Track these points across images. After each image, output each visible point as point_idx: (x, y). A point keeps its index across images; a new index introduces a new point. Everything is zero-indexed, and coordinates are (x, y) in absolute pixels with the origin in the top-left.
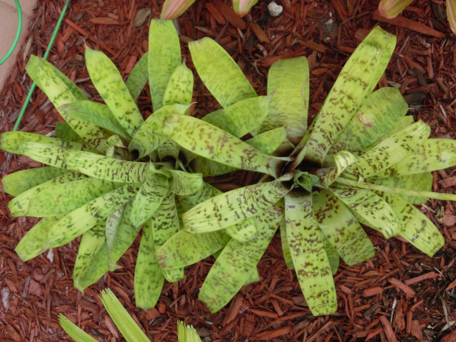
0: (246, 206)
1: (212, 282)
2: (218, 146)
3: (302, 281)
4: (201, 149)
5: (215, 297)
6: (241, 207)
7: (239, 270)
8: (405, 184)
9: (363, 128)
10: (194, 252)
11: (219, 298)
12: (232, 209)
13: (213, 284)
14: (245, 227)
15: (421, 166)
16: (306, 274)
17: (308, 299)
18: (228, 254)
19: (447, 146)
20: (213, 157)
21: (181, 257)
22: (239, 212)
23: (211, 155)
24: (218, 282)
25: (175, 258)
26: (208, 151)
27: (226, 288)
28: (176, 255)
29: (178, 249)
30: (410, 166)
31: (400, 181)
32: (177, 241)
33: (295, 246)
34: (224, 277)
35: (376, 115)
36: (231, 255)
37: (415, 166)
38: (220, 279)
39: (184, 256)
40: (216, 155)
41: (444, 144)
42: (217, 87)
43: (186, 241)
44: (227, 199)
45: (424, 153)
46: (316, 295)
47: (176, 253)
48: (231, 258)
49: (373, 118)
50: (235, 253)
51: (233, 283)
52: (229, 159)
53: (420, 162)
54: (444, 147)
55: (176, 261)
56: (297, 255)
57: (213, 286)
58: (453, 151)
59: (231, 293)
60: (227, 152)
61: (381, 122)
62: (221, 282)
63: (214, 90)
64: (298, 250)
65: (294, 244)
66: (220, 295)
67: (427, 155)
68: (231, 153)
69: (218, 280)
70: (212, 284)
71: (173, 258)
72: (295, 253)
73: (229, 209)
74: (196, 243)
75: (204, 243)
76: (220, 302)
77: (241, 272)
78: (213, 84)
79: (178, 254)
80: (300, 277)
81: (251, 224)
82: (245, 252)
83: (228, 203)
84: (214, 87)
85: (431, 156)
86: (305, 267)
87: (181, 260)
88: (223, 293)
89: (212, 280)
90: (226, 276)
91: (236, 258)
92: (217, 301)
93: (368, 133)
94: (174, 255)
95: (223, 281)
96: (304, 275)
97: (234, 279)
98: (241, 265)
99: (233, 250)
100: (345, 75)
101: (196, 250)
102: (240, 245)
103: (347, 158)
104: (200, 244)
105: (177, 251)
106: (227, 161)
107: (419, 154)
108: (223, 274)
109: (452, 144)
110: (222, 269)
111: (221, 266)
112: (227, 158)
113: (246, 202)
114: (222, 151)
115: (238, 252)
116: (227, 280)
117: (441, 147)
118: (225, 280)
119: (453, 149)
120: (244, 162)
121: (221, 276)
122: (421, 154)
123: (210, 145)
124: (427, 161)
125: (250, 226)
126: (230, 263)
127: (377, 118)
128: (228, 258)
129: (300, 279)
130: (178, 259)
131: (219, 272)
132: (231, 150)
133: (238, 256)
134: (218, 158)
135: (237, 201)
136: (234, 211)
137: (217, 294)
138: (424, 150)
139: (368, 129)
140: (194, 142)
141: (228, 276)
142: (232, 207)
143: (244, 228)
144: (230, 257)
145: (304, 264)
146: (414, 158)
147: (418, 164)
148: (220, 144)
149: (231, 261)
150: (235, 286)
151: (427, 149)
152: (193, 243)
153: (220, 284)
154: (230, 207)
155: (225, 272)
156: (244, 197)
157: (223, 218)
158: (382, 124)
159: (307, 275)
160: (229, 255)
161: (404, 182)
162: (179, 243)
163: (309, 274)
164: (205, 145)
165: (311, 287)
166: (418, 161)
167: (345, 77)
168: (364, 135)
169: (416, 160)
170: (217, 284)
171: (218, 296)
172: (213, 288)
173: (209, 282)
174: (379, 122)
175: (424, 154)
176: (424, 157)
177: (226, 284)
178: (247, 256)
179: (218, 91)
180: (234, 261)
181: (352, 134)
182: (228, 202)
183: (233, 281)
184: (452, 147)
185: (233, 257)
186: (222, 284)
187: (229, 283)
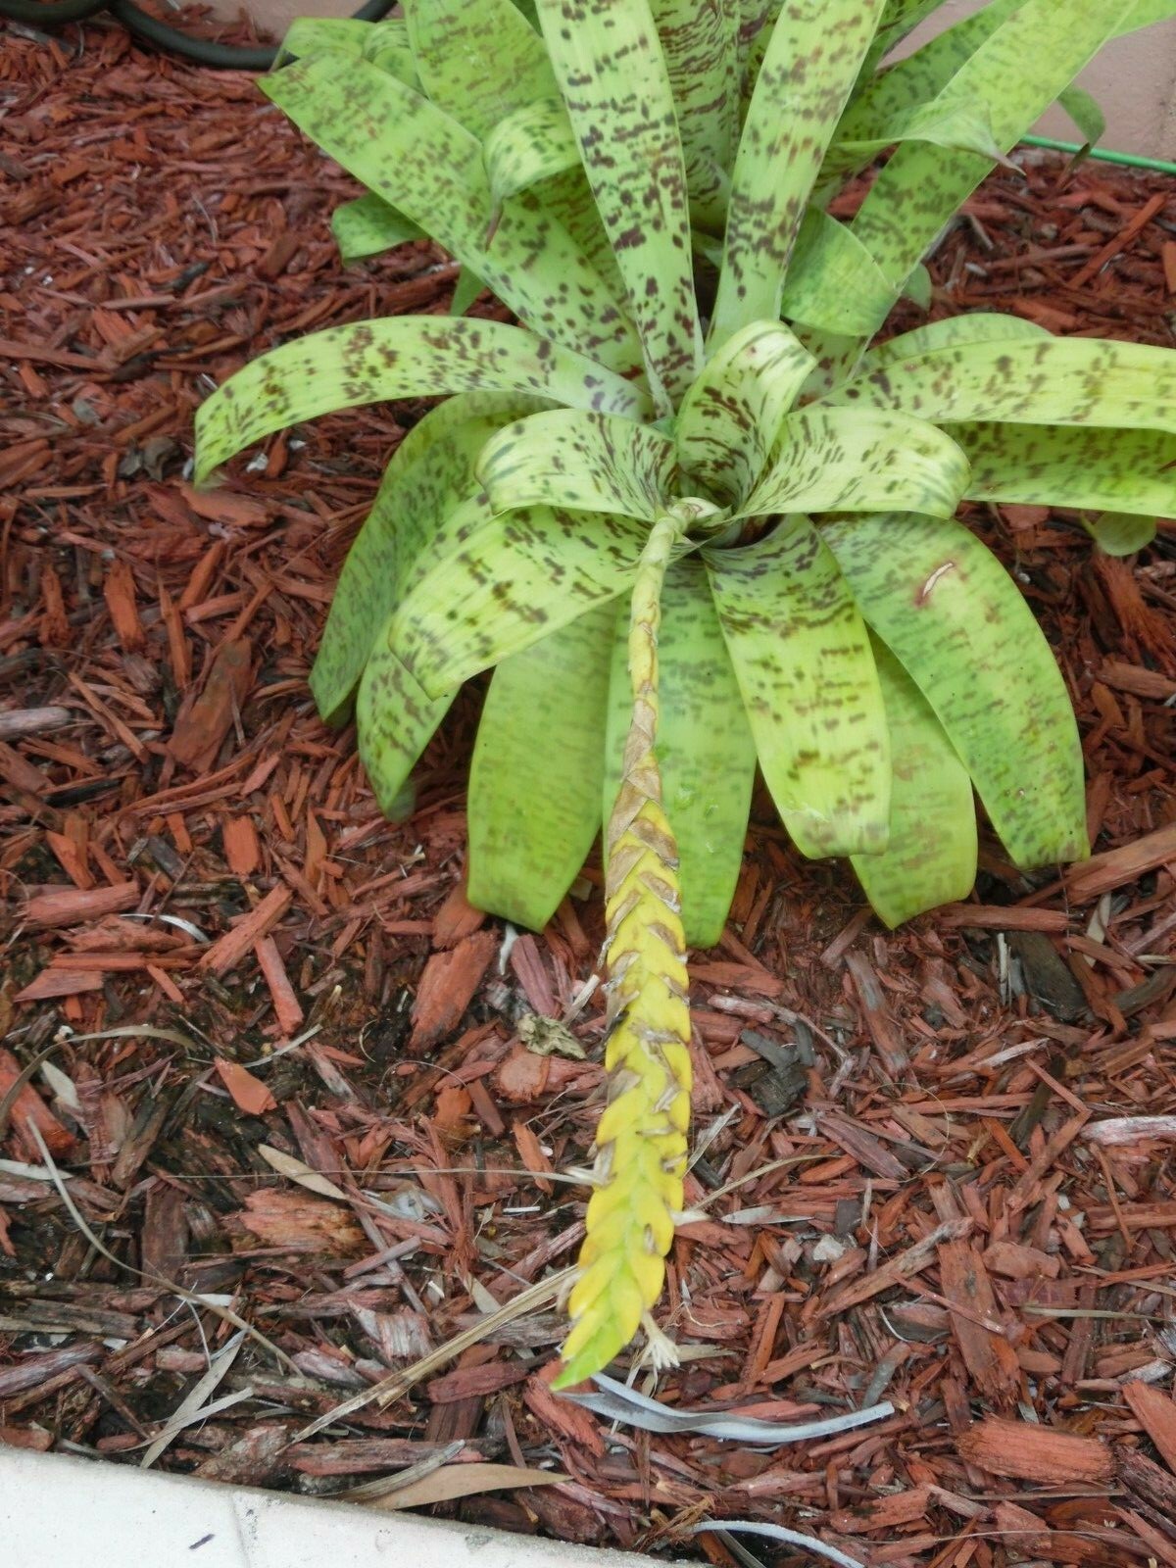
0: (607, 131)
1: (357, 79)
2: (806, 97)
3: (331, 339)
4: (793, 41)
5: (307, 82)
6: (603, 106)
7: (390, 167)
8: (690, 714)
9: (909, 580)
10: (456, 81)
11: (302, 91)
12: (599, 69)
13: (352, 83)
14: (536, 145)
15: (768, 695)
16: (355, 347)
17: (265, 364)
18: (445, 147)
19: (861, 783)
20: (769, 80)
21: (444, 40)
22: (591, 93)
23: (777, 76)
24: (356, 96)
25: (441, 21)
26: (789, 64)
27: (334, 115)
28: (449, 28)
29: (470, 34)
30: (766, 665)
31: (702, 689)
32: (496, 25)
33: (457, 340)
34: (370, 119)
35: (962, 632)
36: (442, 157)
37: (769, 678)
38: (365, 106)
39: (444, 50)
40: (775, 92)
41: (867, 770)
42: (1003, 63)
43: (492, 56)
44: (634, 48)
45: (826, 703)
46: (276, 380)
47: (457, 26)
48: (430, 156)
49: (948, 615)
50: (448, 172)
51: (349, 140)
52: (763, 145)
53: (786, 693)
54: (857, 774)
55: (431, 24)
56: (425, 334)
57: (345, 82)
58: (841, 801)
59: (315, 127)
60: (786, 139)
61: (937, 645)
62: (353, 106)
63: (991, 58)
64: (440, 343)
65: (465, 339)
66: (312, 96)
67: (819, 716)
68: (785, 152)
69: (362, 100)
70: (350, 77)
71: (443, 15)
72: (434, 334)
73: (600, 55)
74: (485, 88)
75: (484, 113)
76: (291, 92)
77: (383, 173)
78: (1011, 48)
79: (453, 34)
80: (349, 332)
81: (547, 160)
82: (448, 204)
83: (618, 55)
84: (1001, 52)
85: (814, 730)
86: (382, 350)
87: (434, 41)
88: (318, 104)
89: (363, 82)
90: (375, 125)
91: (431, 171)
92: (295, 85)
93: (889, 592)
94: (451, 19)
95: (357, 112)
96: (350, 343)
97: (362, 145)
98: (404, 178)
99: (457, 166)
100: (1105, 362)
101: (462, 86)
102: (471, 194)
103: (789, 362)
104: (482, 101)
105: (463, 31)
106: (756, 136)
107: (819, 688)
108: (381, 120)
109: (870, 797)
110: (397, 120)
111: (405, 117)
112: (767, 136)
113: (621, 135)
114: (790, 118)
115: (449, 182)
116: (358, 127)
117: (853, 766)
118: (360, 118)
119: (849, 801)
120: (755, 217)
121: (376, 110)
122: (818, 695)
123: (809, 69)
124: (788, 713)
125: (540, 157)
126: (414, 149)
127: (953, 635)
128: (432, 146)
129: (341, 331)
130: (438, 32)
131: (387, 105)
132: (793, 151)
133: (437, 179)
134: (767, 99)
135: (626, 94)
136: (593, 73)
137: (318, 90)
138: (838, 703)
139: (904, 595)
140: (811, 12)
141: (372, 132)
142: (607, 69)
143: (532, 140)
144: (435, 154)
145: (391, 347)
146: (800, 675)
147: (776, 686)
148: (812, 103)
149: (420, 155)
150: (340, 142)
151: (843, 714)
152: (486, 79)
153: (347, 103)
154: (607, 60)
155: (388, 125)
156: (639, 130)
157: (571, 25)
158: (929, 647)
159: (352, 351)
160: (439, 149)
161: (697, 708)
162: (488, 31)
163: (354, 357)
164: (806, 51)
165: (307, 362)
166: (790, 686)
167: (1096, 364)
168: (881, 581)
169: (794, 680)
170: (350, 94)
171: (310, 90)
172: (337, 78)
173: (359, 71)
174: (934, 636)
175: (820, 702)
176: (806, 704)
177: (347, 119)
178: (432, 204)
179: (990, 70)
180: (421, 164)
181: (879, 553)
182: (624, 52)
183: (355, 143)
184: (859, 799)
185: (433, 164)
186: (347, 108)
187: (350, 131)
